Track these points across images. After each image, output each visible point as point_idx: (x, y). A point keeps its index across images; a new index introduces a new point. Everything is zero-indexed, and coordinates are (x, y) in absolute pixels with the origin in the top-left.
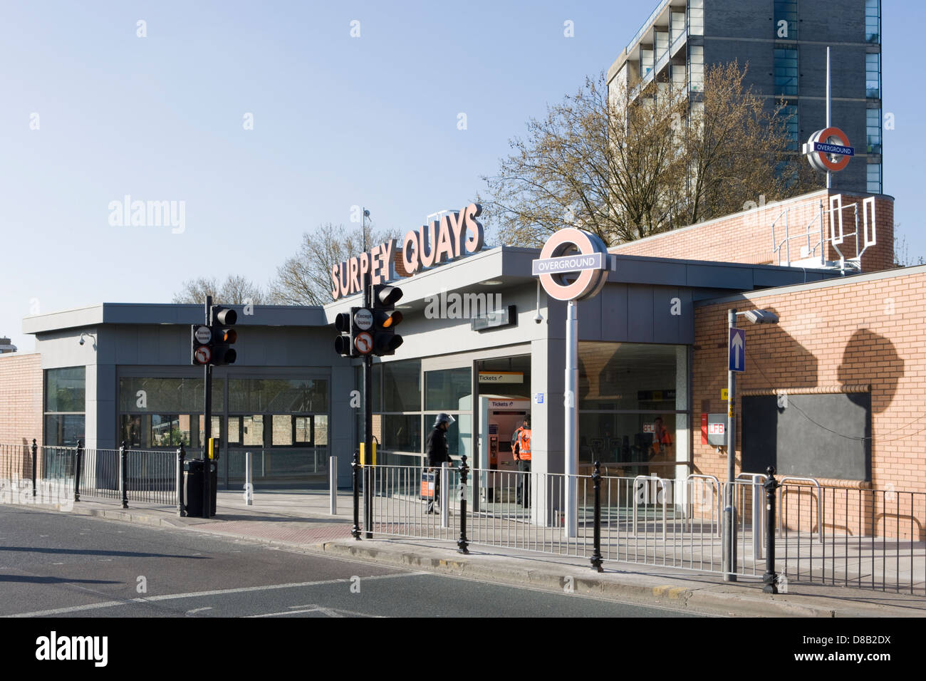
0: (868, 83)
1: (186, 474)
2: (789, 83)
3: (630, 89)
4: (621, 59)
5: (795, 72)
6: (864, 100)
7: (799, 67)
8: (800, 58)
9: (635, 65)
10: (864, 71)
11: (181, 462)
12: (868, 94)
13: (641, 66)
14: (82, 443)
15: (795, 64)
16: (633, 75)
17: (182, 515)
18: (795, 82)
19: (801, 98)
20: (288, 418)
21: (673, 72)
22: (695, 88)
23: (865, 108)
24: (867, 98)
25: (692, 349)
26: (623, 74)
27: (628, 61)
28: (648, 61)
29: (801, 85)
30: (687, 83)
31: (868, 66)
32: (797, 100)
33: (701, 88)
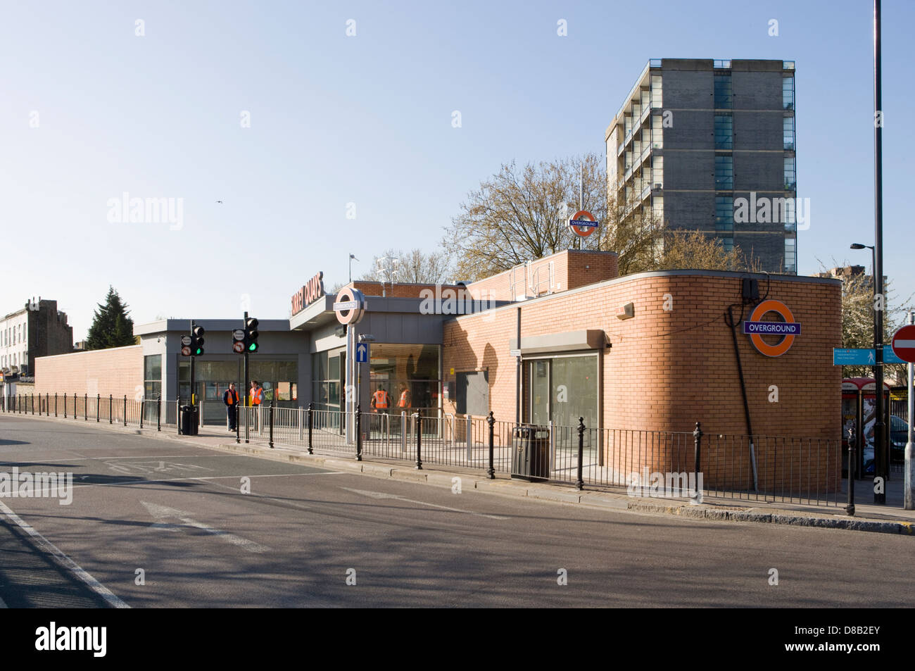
0: (785, 139)
1: (182, 412)
2: (727, 141)
3: (619, 145)
4: (613, 123)
5: (730, 133)
6: (783, 151)
7: (734, 129)
8: (733, 122)
9: (621, 127)
10: (782, 130)
11: (179, 406)
12: (785, 147)
13: (625, 128)
14: (160, 398)
15: (730, 126)
16: (622, 135)
17: (180, 434)
18: (731, 139)
19: (735, 151)
20: (288, 384)
21: (644, 134)
22: (656, 145)
23: (783, 157)
24: (785, 150)
25: (443, 346)
26: (615, 134)
27: (617, 124)
28: (629, 126)
29: (734, 142)
30: (651, 142)
31: (785, 127)
32: (732, 153)
33: (661, 146)
